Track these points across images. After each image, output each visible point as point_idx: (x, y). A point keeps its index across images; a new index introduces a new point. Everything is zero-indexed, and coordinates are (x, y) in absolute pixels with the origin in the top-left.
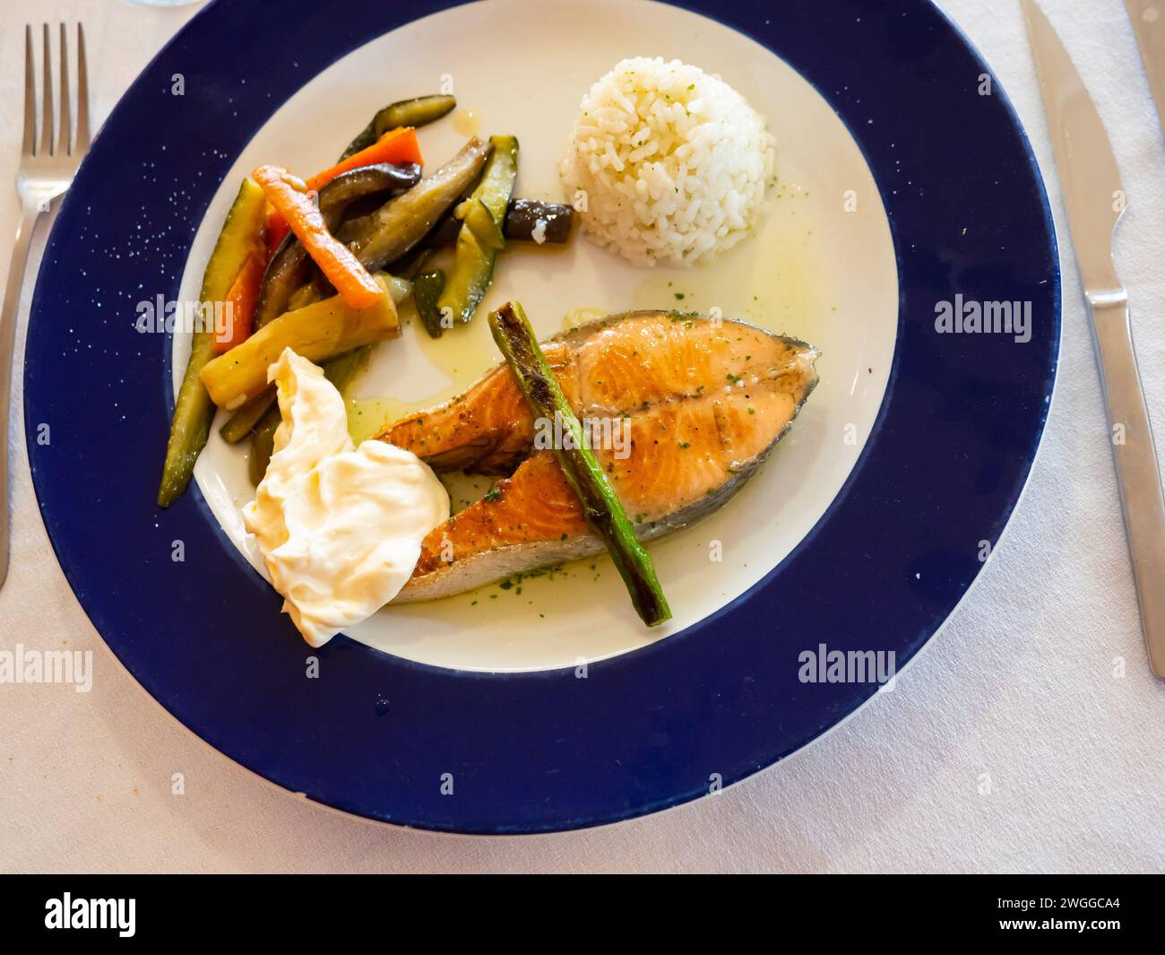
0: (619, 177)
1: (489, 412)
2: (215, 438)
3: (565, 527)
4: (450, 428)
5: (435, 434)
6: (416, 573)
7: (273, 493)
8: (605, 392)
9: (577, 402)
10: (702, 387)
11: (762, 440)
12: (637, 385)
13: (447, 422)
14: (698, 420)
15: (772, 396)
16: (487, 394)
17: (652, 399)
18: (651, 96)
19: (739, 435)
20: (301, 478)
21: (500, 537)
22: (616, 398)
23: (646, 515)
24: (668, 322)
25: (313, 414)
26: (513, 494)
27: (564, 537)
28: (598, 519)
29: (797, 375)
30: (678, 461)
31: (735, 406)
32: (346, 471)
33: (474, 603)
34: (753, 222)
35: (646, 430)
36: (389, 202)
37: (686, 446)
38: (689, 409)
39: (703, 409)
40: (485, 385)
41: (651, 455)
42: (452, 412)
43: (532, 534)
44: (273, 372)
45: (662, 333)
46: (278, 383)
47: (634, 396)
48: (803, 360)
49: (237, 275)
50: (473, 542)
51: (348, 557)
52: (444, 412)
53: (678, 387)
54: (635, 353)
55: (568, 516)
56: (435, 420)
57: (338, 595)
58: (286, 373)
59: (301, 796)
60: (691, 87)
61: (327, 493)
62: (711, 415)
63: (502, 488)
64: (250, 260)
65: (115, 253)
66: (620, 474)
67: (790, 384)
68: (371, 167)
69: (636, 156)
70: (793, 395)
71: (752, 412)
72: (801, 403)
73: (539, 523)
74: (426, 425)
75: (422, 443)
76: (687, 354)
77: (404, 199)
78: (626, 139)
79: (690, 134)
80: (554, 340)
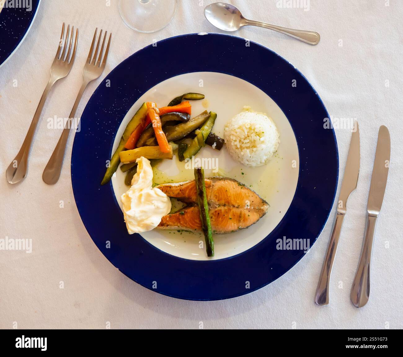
0: (237, 148)
1: (187, 192)
2: (119, 169)
3: (196, 228)
4: (176, 192)
5: (173, 192)
6: (159, 226)
7: (130, 196)
8: (216, 198)
9: (209, 197)
10: (239, 206)
11: (248, 223)
12: (224, 199)
13: (177, 190)
14: (236, 213)
15: (255, 213)
16: (188, 187)
17: (227, 204)
18: (253, 131)
19: (244, 220)
20: (137, 194)
21: (181, 224)
22: (218, 200)
23: (216, 231)
24: (237, 185)
25: (145, 178)
26: (187, 215)
27: (195, 230)
28: (205, 230)
29: (263, 210)
30: (228, 222)
31: (246, 213)
32: (149, 195)
33: (170, 233)
34: (267, 162)
35: (223, 211)
36: (179, 125)
37: (231, 219)
38: (234, 210)
39: (237, 211)
40: (188, 184)
41: (222, 218)
42: (178, 188)
43: (188, 226)
44: (138, 160)
45: (235, 188)
46: (138, 163)
47: (223, 202)
48: (265, 207)
49: (136, 129)
50: (174, 223)
51: (144, 218)
52: (177, 187)
53: (234, 203)
54: (227, 191)
55: (198, 225)
56: (174, 188)
57: (139, 225)
58: (141, 162)
59: (118, 269)
60: (263, 133)
61: (143, 199)
62: (239, 213)
63: (185, 212)
64: (139, 126)
65: (105, 111)
66: (213, 220)
67: (260, 212)
68: (178, 113)
69: (244, 146)
70: (260, 215)
71: (249, 216)
72: (261, 217)
73: (191, 224)
74: (172, 189)
75: (169, 193)
76: (238, 196)
77: (183, 125)
78: (242, 140)
79: (258, 146)
80: (209, 178)
